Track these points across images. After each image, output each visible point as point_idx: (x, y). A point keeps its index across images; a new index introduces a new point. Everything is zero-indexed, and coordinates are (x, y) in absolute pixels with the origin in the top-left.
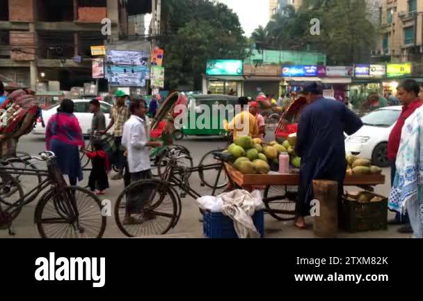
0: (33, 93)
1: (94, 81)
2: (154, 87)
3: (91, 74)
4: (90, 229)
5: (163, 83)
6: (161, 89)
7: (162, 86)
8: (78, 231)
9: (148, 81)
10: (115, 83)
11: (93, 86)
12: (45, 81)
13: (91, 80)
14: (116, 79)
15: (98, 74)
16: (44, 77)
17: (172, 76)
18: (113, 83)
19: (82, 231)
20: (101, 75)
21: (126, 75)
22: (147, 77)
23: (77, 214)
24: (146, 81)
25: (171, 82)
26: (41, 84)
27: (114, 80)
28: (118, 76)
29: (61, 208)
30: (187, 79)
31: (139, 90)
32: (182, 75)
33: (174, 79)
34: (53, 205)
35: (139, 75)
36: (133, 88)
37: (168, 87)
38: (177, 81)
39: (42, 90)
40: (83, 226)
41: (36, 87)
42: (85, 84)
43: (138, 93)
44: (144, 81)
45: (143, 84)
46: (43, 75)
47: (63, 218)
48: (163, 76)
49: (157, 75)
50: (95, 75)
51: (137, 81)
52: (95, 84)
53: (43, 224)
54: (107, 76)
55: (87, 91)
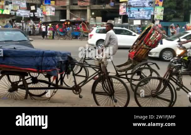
0: (88, 23)
1: (120, 16)
2: (156, 20)
3: (119, 12)
4: (120, 101)
5: (162, 17)
6: (161, 21)
7: (162, 19)
8: (114, 101)
9: (153, 16)
10: (132, 17)
11: (120, 20)
12: (94, 17)
13: (118, 16)
14: (133, 15)
15: (123, 12)
16: (94, 15)
17: (169, 13)
18: (131, 17)
19: (116, 101)
20: (124, 13)
21: (139, 13)
22: (152, 14)
23: (114, 92)
24: (151, 16)
25: (168, 16)
26: (92, 19)
27: (131, 16)
28: (134, 13)
29: (105, 87)
30: (179, 14)
31: (146, 21)
32: (176, 12)
33: (170, 14)
34: (101, 85)
35: (147, 13)
36: (143, 20)
37: (166, 19)
38: (172, 16)
39: (93, 22)
40: (117, 99)
41: (90, 20)
42: (115, 18)
43: (146, 24)
44: (150, 16)
45: (149, 17)
46: (93, 13)
47: (106, 93)
48: (162, 13)
49: (159, 12)
50: (121, 13)
51: (146, 17)
52: (121, 18)
53: (96, 95)
54: (128, 14)
55: (116, 22)
